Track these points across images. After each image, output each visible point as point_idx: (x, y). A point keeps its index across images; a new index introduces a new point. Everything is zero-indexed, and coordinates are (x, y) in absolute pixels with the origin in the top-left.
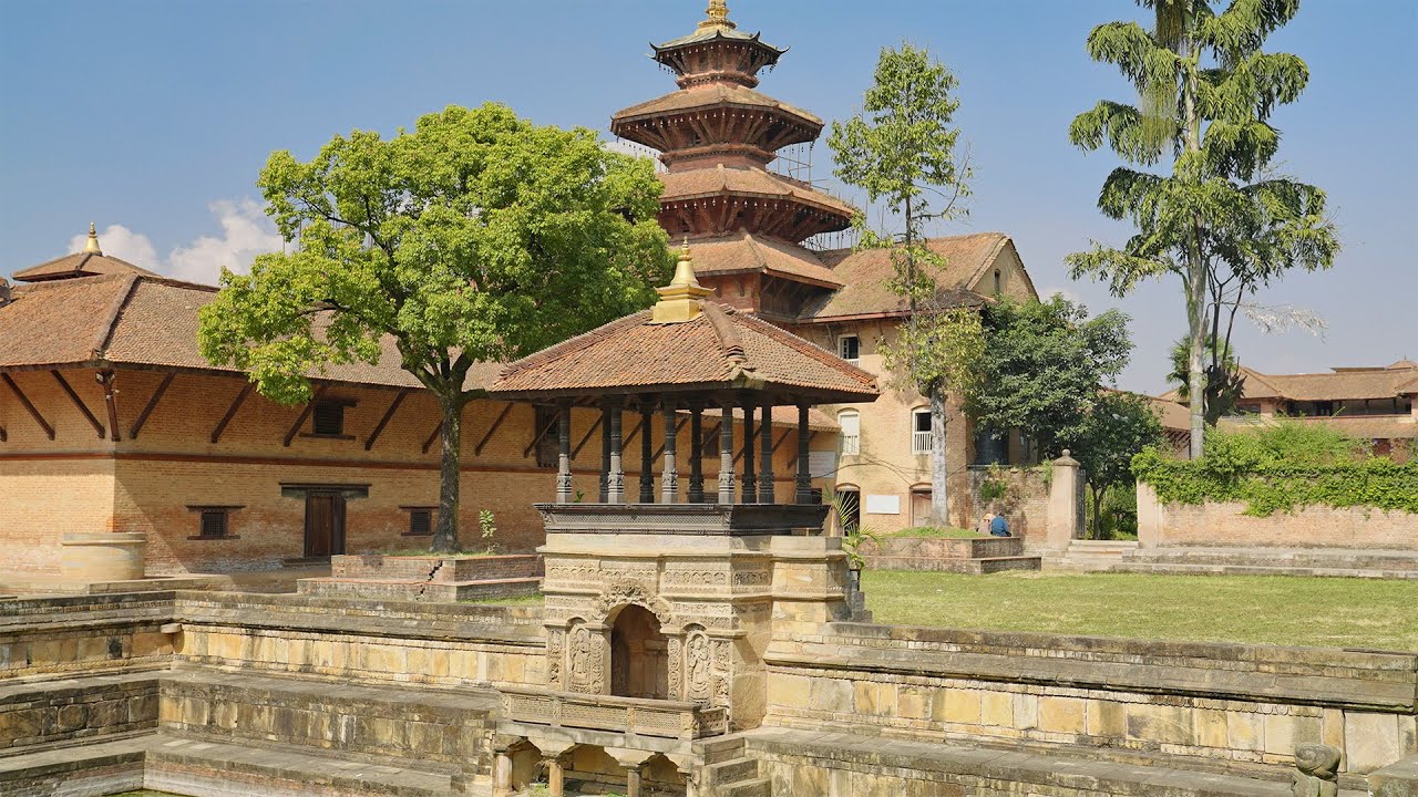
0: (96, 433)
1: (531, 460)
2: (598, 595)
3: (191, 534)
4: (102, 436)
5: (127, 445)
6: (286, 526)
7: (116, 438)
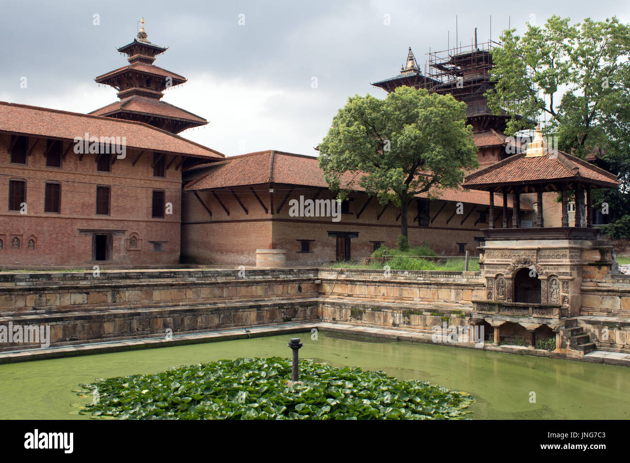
0: (264, 211)
1: (416, 223)
2: (510, 264)
3: (298, 251)
4: (267, 212)
5: (276, 216)
6: (330, 248)
7: (272, 213)
